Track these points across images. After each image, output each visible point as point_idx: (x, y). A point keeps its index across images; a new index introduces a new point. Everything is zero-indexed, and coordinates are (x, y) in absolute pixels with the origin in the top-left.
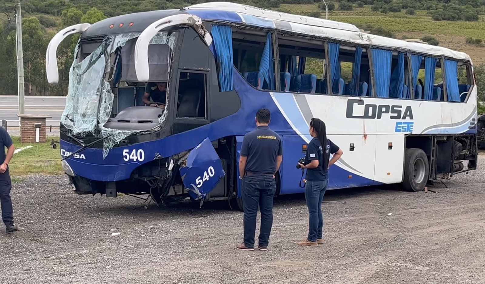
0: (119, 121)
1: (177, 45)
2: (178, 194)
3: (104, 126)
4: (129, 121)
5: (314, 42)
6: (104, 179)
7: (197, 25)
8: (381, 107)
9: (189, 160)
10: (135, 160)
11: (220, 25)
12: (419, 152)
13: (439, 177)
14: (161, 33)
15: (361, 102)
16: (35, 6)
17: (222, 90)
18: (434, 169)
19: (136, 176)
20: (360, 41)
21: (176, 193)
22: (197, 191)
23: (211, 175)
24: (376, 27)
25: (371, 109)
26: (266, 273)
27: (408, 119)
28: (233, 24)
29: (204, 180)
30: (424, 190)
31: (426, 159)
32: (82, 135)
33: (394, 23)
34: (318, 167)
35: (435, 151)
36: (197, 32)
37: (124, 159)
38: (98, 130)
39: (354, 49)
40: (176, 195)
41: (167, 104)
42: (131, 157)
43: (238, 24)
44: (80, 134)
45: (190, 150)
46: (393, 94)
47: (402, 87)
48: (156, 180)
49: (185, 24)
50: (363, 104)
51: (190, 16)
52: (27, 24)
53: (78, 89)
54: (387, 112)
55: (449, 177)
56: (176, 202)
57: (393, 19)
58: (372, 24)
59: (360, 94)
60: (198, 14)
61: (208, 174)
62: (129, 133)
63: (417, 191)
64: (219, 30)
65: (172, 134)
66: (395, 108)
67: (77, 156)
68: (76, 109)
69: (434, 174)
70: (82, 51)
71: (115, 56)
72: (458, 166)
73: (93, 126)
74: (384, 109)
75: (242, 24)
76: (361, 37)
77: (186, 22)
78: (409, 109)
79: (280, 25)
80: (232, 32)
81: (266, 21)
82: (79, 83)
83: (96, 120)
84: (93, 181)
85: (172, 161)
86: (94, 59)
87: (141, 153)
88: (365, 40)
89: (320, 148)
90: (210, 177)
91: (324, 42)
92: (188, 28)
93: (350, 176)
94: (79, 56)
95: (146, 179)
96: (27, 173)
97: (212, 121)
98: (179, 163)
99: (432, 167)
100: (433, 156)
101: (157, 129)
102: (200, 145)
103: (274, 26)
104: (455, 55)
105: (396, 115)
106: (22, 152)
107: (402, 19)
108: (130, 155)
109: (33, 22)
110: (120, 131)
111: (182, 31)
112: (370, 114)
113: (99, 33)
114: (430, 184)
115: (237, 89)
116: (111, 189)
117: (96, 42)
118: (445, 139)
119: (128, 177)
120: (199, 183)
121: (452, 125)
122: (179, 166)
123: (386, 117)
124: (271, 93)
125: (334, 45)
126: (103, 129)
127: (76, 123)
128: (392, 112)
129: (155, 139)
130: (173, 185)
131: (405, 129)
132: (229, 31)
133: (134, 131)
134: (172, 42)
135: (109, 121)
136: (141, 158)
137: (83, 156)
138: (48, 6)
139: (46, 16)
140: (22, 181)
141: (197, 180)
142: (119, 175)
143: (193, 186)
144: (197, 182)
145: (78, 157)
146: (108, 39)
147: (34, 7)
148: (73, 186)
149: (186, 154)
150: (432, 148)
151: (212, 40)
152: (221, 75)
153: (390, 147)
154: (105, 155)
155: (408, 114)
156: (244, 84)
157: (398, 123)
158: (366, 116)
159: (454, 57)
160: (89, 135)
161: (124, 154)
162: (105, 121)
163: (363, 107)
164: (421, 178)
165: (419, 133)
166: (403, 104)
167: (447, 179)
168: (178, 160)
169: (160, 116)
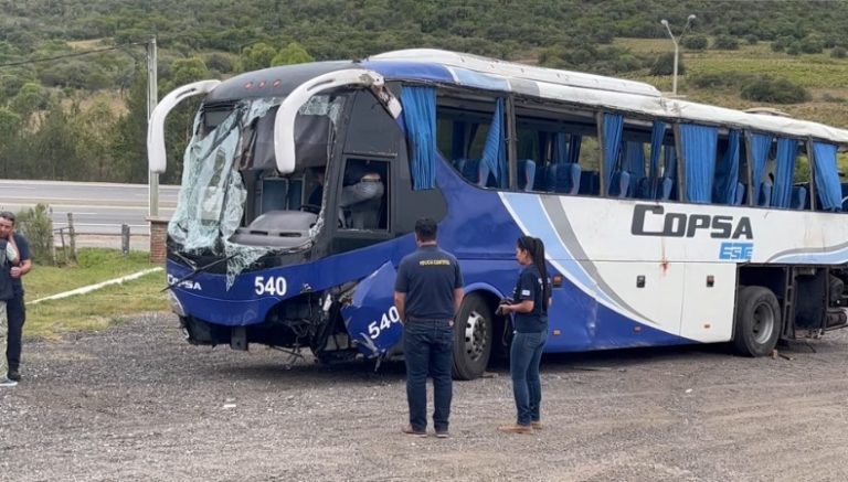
0: (253, 232)
1: (342, 116)
2: (342, 347)
3: (229, 240)
4: (266, 234)
5: (580, 113)
6: (229, 322)
7: (375, 87)
8: (694, 218)
9: (358, 295)
10: (272, 294)
11: (415, 86)
12: (763, 292)
13: (801, 335)
14: (319, 97)
15: (658, 210)
16: (206, 38)
17: (415, 188)
18: (790, 321)
19: (275, 319)
20: (660, 112)
21: (338, 347)
22: (370, 345)
23: (394, 321)
24: (778, 78)
25: (676, 221)
26: (425, 469)
27: (743, 239)
28: (439, 85)
29: (382, 327)
30: (771, 355)
31: (776, 303)
32: (197, 253)
33: (809, 73)
34: (533, 311)
35: (792, 293)
36: (376, 96)
37: (257, 291)
38: (220, 246)
39: (650, 124)
40: (338, 350)
41: (323, 208)
42: (267, 289)
43: (446, 84)
44: (193, 251)
45: (359, 280)
46: (718, 198)
47: (736, 187)
48: (304, 325)
49: (356, 85)
50: (662, 213)
51: (365, 72)
52: (185, 68)
53: (196, 181)
54: (705, 225)
55: (819, 336)
56: (338, 362)
57: (808, 65)
58: (770, 74)
59: (659, 197)
60: (379, 69)
61: (389, 319)
62: (264, 250)
63: (759, 355)
64: (415, 94)
65: (329, 255)
66: (720, 221)
67: (189, 285)
68: (192, 212)
69: (790, 331)
70: (204, 122)
71: (251, 133)
72: (836, 317)
73: (213, 239)
74: (699, 222)
75: (454, 85)
76: (662, 104)
77: (358, 81)
78: (745, 222)
79: (518, 86)
80: (438, 96)
81: (496, 79)
82: (198, 171)
83: (217, 231)
84: (212, 325)
85: (329, 297)
86: (220, 136)
87: (281, 283)
88: (669, 109)
89: (540, 281)
90: (392, 324)
91: (595, 112)
92: (363, 90)
93: (638, 329)
94: (201, 130)
95: (289, 324)
96: (140, 310)
97: (399, 235)
98: (340, 300)
99: (787, 317)
100: (789, 300)
101: (306, 247)
102: (376, 272)
103: (509, 88)
104: (833, 135)
105: (721, 231)
106: (143, 277)
107: (823, 66)
108: (265, 285)
109: (195, 66)
110: (251, 248)
111: (351, 95)
112: (675, 229)
113: (230, 96)
114: (782, 345)
115: (442, 186)
116: (240, 337)
117: (225, 110)
118: (813, 272)
119: (262, 319)
120: (375, 332)
121: (825, 250)
122: (341, 304)
123: (703, 234)
124: (501, 194)
125: (614, 118)
126: (227, 243)
127: (190, 234)
128: (714, 227)
129: (304, 262)
130: (335, 334)
131: (738, 254)
132: (431, 95)
133: (272, 248)
134: (335, 112)
135: (237, 232)
136: (281, 290)
137: (197, 286)
138: (228, 38)
139: (224, 55)
140: (127, 323)
141: (370, 327)
142: (250, 316)
143: (364, 335)
144: (371, 331)
145: (191, 286)
146: (243, 105)
147: (204, 40)
148: (186, 331)
149: (353, 286)
150: (788, 287)
151: (400, 109)
152: (415, 164)
153: (710, 283)
154: (229, 284)
155: (744, 230)
156: (454, 178)
157: (724, 245)
158: (667, 232)
159: (832, 139)
160: (206, 252)
161: (257, 284)
162: (230, 231)
163: (661, 218)
164: (767, 334)
165: (764, 261)
166: (735, 213)
167: (816, 337)
168: (340, 294)
169: (312, 226)
